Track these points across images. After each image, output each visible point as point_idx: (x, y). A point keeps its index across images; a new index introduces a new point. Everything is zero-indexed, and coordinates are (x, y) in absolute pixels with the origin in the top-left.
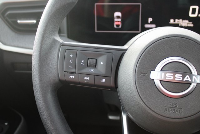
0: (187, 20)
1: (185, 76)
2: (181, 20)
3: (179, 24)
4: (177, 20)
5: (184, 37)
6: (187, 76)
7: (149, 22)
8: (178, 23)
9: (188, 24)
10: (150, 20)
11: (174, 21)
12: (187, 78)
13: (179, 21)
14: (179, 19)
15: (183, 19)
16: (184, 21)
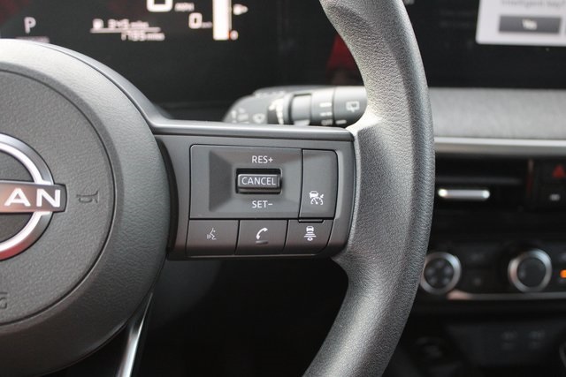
0: (143, 21)
1: (11, 192)
2: (125, 22)
3: (119, 34)
4: (113, 23)
5: (5, 69)
6: (19, 191)
7: (28, 29)
8: (118, 31)
9: (147, 33)
10: (30, 23)
11: (106, 25)
12: (18, 197)
13: (119, 24)
14: (118, 18)
15: (132, 20)
16: (134, 24)
